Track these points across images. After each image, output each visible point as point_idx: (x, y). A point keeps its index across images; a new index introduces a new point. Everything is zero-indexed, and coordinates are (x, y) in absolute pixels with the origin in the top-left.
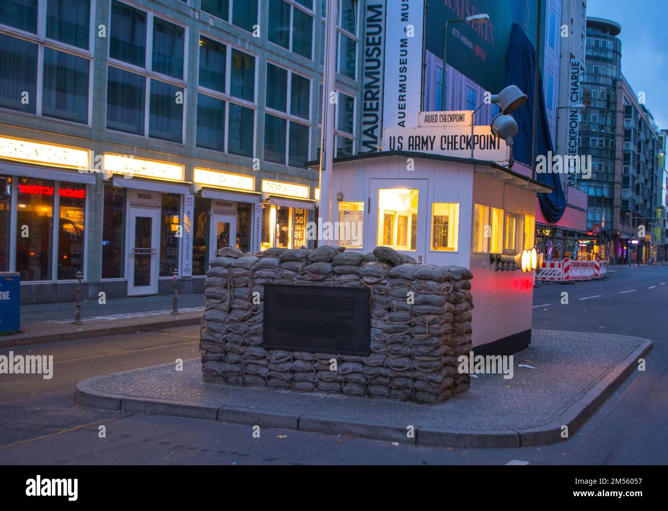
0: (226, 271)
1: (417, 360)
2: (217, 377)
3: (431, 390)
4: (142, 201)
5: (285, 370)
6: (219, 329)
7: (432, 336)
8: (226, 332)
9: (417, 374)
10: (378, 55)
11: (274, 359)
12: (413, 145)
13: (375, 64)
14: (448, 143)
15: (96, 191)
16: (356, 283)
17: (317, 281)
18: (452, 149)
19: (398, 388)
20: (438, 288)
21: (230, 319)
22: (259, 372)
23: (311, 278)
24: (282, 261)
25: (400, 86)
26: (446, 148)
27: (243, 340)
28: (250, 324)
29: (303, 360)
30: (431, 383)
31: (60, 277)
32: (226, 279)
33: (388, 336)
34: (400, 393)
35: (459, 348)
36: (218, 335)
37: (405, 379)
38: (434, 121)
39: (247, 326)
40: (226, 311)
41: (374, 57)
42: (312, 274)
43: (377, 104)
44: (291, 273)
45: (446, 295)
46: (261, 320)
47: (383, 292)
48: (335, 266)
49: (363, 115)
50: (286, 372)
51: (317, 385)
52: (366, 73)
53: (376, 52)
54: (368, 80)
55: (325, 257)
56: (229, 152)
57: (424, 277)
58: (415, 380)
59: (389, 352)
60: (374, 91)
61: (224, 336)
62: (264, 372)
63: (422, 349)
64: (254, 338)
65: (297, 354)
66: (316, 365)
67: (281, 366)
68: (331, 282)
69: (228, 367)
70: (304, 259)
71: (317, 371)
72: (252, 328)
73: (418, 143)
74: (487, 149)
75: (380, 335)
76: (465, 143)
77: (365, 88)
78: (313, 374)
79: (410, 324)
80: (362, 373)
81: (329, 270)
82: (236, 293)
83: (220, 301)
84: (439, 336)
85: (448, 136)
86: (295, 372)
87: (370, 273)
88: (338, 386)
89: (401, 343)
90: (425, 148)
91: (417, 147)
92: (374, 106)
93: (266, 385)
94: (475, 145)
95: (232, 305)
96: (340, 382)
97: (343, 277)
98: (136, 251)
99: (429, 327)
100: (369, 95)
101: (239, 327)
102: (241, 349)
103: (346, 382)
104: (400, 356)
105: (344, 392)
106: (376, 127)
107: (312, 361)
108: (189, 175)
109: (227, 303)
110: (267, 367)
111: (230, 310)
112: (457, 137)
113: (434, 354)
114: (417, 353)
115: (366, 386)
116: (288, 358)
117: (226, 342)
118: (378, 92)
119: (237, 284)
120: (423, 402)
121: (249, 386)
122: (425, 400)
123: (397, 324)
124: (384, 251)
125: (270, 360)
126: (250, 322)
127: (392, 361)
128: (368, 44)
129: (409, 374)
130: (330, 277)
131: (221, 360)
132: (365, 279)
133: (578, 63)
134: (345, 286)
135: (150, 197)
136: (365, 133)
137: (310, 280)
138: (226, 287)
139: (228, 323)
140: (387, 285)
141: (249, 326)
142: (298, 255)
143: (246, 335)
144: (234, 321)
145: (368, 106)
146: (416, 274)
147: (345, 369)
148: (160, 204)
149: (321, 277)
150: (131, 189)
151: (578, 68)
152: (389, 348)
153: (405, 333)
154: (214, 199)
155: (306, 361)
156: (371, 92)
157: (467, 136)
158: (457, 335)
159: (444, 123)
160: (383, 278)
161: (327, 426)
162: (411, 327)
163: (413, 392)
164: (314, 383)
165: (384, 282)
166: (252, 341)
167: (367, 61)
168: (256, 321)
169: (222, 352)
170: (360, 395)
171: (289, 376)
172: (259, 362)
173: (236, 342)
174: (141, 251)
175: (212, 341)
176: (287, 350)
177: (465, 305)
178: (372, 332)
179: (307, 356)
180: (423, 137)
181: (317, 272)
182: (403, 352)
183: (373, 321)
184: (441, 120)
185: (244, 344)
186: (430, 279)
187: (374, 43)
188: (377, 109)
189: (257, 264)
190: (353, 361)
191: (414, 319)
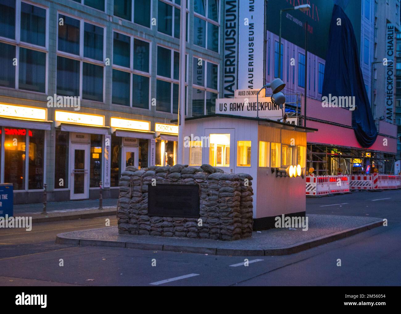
0: (129, 178)
1: (221, 219)
2: (126, 231)
3: (228, 234)
4: (78, 139)
5: (159, 226)
6: (126, 207)
7: (228, 207)
8: (130, 208)
9: (222, 226)
10: (234, 35)
11: (153, 221)
12: (232, 108)
13: (232, 41)
14: (251, 107)
15: (51, 134)
16: (192, 182)
17: (174, 182)
18: (253, 110)
19: (213, 234)
20: (231, 184)
21: (132, 202)
22: (146, 228)
23: (171, 180)
24: (157, 172)
25: (249, 56)
26: (250, 110)
27: (138, 212)
28: (141, 204)
29: (167, 221)
30: (228, 231)
31: (29, 188)
32: (129, 182)
33: (208, 208)
34: (214, 236)
35: (244, 214)
36: (125, 210)
37: (216, 229)
38: (244, 94)
39: (139, 205)
40: (129, 198)
41: (231, 36)
42: (172, 179)
43: (234, 69)
44: (161, 178)
45: (235, 187)
46: (147, 202)
47: (205, 187)
48: (182, 174)
49: (224, 76)
50: (159, 227)
51: (174, 233)
52: (226, 47)
53: (233, 33)
54: (227, 52)
55: (177, 170)
56: (133, 106)
57: (224, 179)
58: (221, 229)
59: (208, 216)
60: (232, 59)
61: (129, 210)
62: (148, 227)
63: (224, 214)
64: (143, 211)
65: (165, 218)
66: (174, 223)
67: (157, 224)
68: (180, 182)
69: (131, 226)
70: (167, 171)
71: (175, 226)
72: (142, 206)
73: (235, 107)
74: (272, 109)
75: (204, 207)
76: (260, 106)
77: (226, 58)
78: (172, 228)
79: (218, 202)
80: (196, 227)
81: (180, 176)
82: (134, 189)
83: (126, 193)
84: (232, 207)
85: (251, 103)
86: (163, 227)
87: (199, 177)
88: (185, 233)
89: (214, 211)
90: (239, 110)
91: (235, 109)
92: (232, 70)
93: (150, 234)
94: (266, 108)
95: (132, 195)
96: (186, 231)
97: (186, 180)
98: (75, 171)
99: (227, 203)
100: (228, 63)
101: (136, 205)
102: (137, 217)
103: (188, 232)
104: (214, 217)
105: (187, 237)
106: (234, 84)
107: (171, 221)
108: (108, 122)
109: (130, 194)
110: (150, 225)
111: (132, 197)
112: (256, 104)
113: (230, 216)
114: (221, 216)
115: (198, 233)
116: (160, 220)
117: (130, 213)
118: (234, 61)
119: (135, 184)
120: (225, 240)
121: (141, 235)
122: (226, 239)
123: (212, 202)
124: (206, 166)
125: (152, 222)
126: (141, 203)
127: (210, 220)
128: (227, 28)
129: (218, 226)
130: (180, 180)
131: (127, 223)
132: (197, 180)
134: (187, 184)
135: (83, 137)
136: (226, 88)
137: (171, 182)
138: (129, 186)
139: (131, 204)
140: (207, 183)
141: (141, 205)
142: (165, 169)
143: (140, 209)
144: (134, 203)
145: (228, 70)
146: (221, 177)
147: (188, 225)
148: (90, 141)
149: (176, 180)
150: (72, 132)
152: (208, 214)
153: (216, 206)
154: (123, 137)
155: (169, 221)
156: (230, 60)
157: (262, 103)
158: (244, 208)
159: (249, 96)
160: (205, 179)
161: (176, 248)
162: (219, 203)
163: (220, 235)
164: (173, 232)
165: (206, 181)
166: (143, 213)
167: (227, 39)
168: (144, 203)
169: (128, 219)
170: (195, 238)
171: (161, 229)
172: (146, 223)
173: (135, 213)
174: (78, 171)
175: (123, 213)
176: (160, 216)
177: (247, 193)
178: (200, 206)
179: (169, 219)
180: (237, 103)
181: (173, 177)
182: (215, 216)
183: (201, 201)
184: (247, 94)
185: (139, 214)
186: (228, 180)
187: (231, 27)
188: (234, 72)
189: (145, 174)
190: (191, 221)
191: (220, 199)
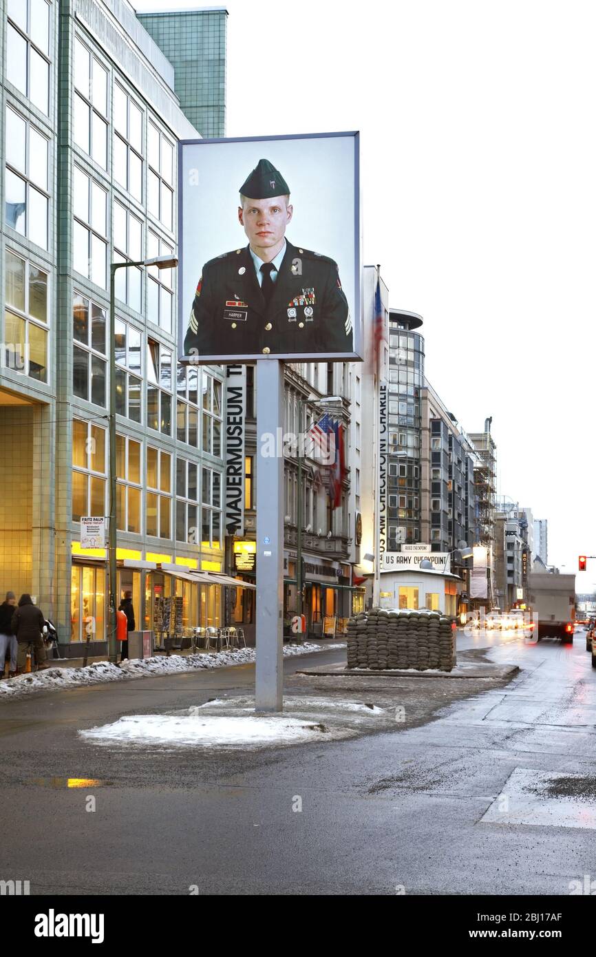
10: (239, 434)
13: (237, 442)
41: (236, 435)
43: (240, 479)
49: (228, 489)
52: (228, 450)
53: (238, 431)
54: (231, 457)
60: (237, 466)
92: (237, 481)
100: (232, 471)
106: (240, 500)
118: (240, 468)
128: (229, 423)
133: (385, 387)
136: (229, 505)
145: (231, 481)
151: (385, 393)
156: (234, 468)
167: (229, 438)
180: (404, 557)
187: (234, 423)
188: (240, 484)
